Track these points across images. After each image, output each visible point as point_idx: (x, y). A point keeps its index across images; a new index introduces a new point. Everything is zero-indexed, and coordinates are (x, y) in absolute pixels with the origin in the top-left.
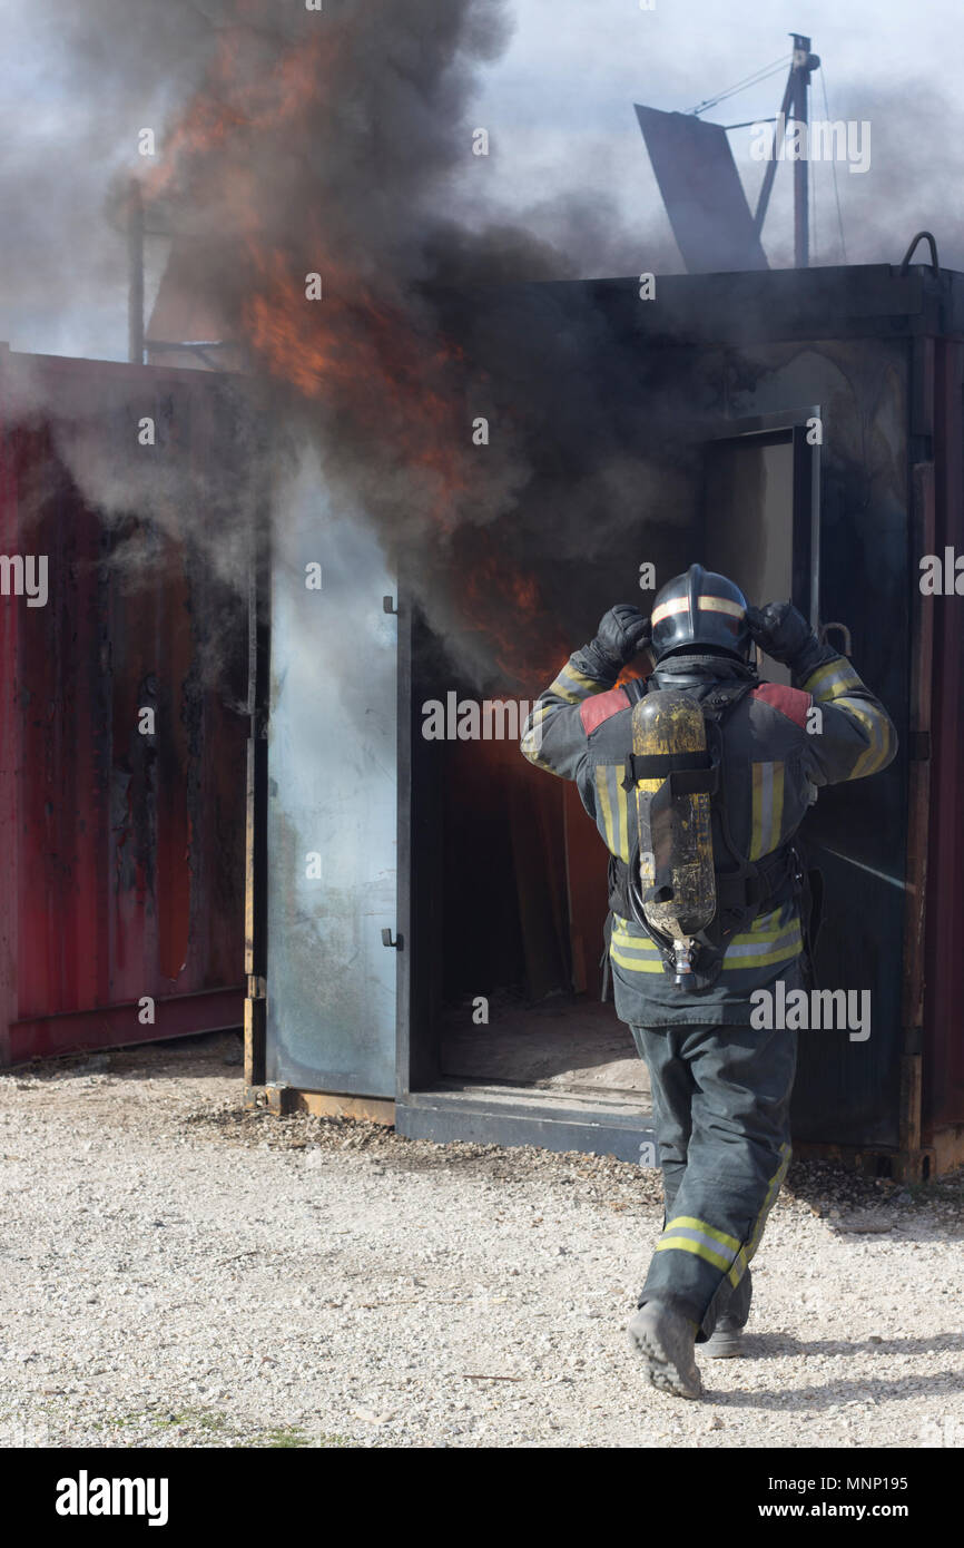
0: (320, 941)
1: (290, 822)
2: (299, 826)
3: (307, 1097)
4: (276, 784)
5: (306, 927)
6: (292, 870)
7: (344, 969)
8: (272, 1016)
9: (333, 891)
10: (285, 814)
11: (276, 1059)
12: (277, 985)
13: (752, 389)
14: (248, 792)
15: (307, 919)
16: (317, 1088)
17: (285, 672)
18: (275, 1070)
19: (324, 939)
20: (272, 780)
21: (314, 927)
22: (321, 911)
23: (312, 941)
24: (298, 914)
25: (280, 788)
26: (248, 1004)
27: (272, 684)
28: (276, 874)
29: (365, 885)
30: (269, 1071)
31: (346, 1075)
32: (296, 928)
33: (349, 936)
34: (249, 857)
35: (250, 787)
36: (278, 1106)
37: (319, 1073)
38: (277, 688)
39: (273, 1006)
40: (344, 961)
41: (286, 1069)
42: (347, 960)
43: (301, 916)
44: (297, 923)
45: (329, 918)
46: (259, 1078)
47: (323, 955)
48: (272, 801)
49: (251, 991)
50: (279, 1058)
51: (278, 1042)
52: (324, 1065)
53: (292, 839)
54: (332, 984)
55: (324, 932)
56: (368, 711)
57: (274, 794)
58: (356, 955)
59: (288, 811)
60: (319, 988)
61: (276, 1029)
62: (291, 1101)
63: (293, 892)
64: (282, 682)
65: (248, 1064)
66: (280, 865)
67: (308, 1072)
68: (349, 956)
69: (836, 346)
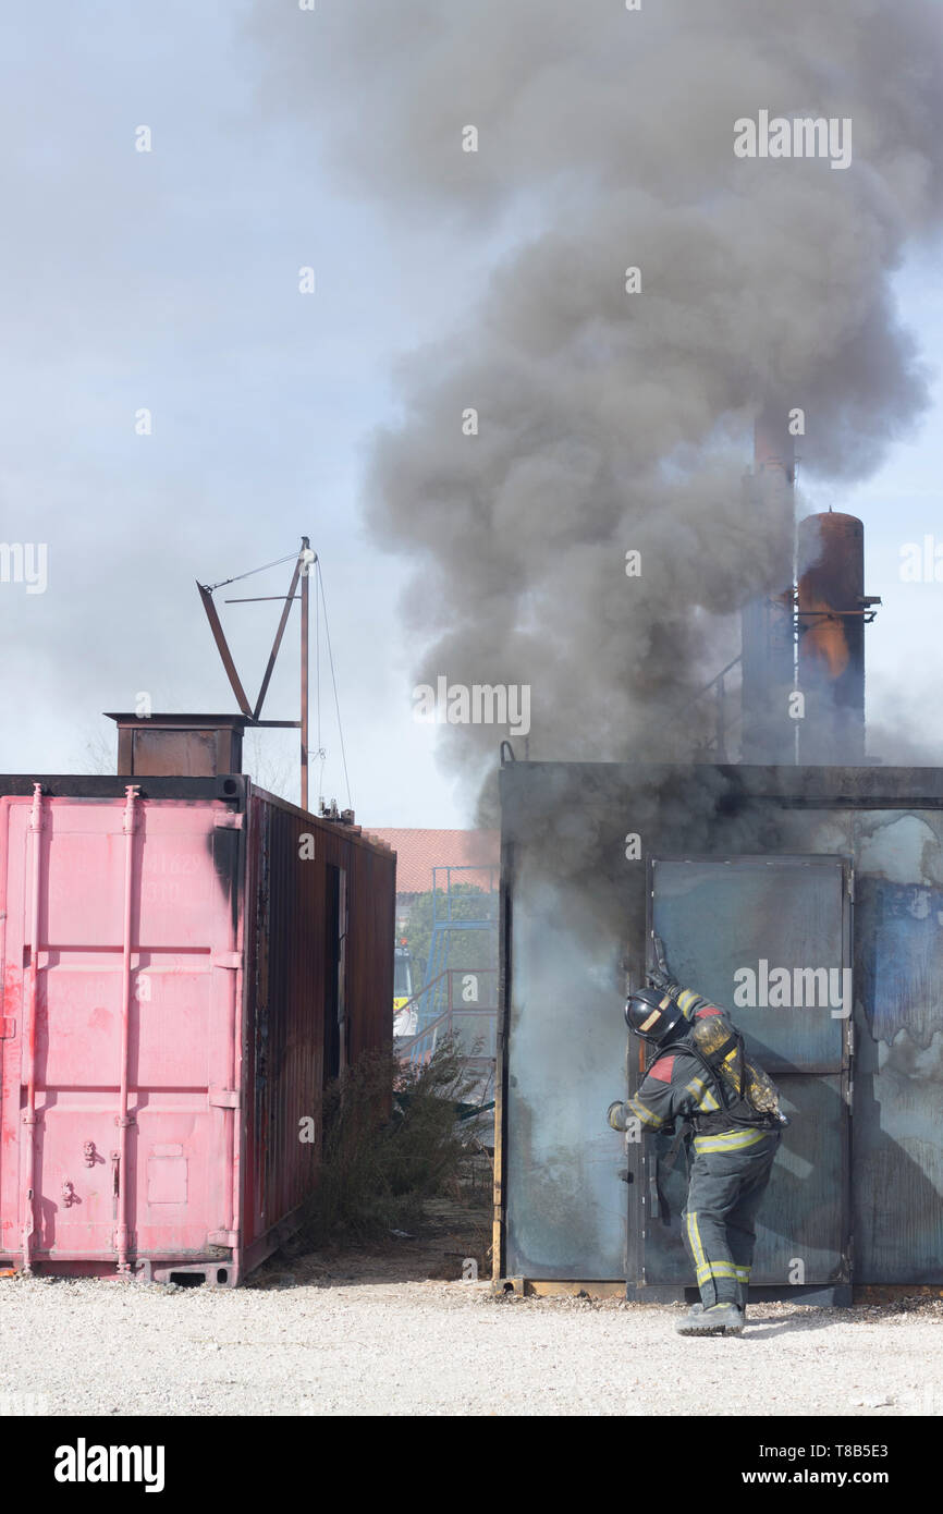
0: (552, 1181)
1: (526, 1104)
2: (533, 1105)
3: (538, 1285)
4: (515, 1079)
5: (541, 1172)
7: (572, 1198)
8: (513, 1232)
10: (522, 1099)
11: (515, 1262)
12: (518, 1211)
16: (548, 1278)
17: (523, 1005)
18: (513, 1269)
19: (555, 1178)
20: (512, 1077)
21: (547, 1171)
22: (552, 1161)
23: (545, 1181)
24: (533, 1164)
25: (519, 1082)
26: (496, 1225)
27: (513, 1013)
28: (516, 1137)
30: (509, 1269)
31: (570, 1268)
32: (533, 1173)
33: (575, 1176)
36: (521, 1291)
37: (549, 1268)
38: (517, 1016)
39: (514, 1226)
40: (571, 1193)
41: (522, 1267)
42: (574, 1192)
43: (535, 1165)
44: (532, 1170)
46: (503, 1273)
48: (513, 1089)
49: (498, 1216)
50: (517, 1260)
51: (517, 1249)
52: (555, 1262)
53: (529, 1116)
54: (561, 1209)
55: (555, 1175)
57: (514, 1085)
59: (525, 1096)
61: (515, 1241)
62: (528, 1290)
64: (521, 1012)
67: (540, 1267)
68: (575, 1189)
69: (928, 813)
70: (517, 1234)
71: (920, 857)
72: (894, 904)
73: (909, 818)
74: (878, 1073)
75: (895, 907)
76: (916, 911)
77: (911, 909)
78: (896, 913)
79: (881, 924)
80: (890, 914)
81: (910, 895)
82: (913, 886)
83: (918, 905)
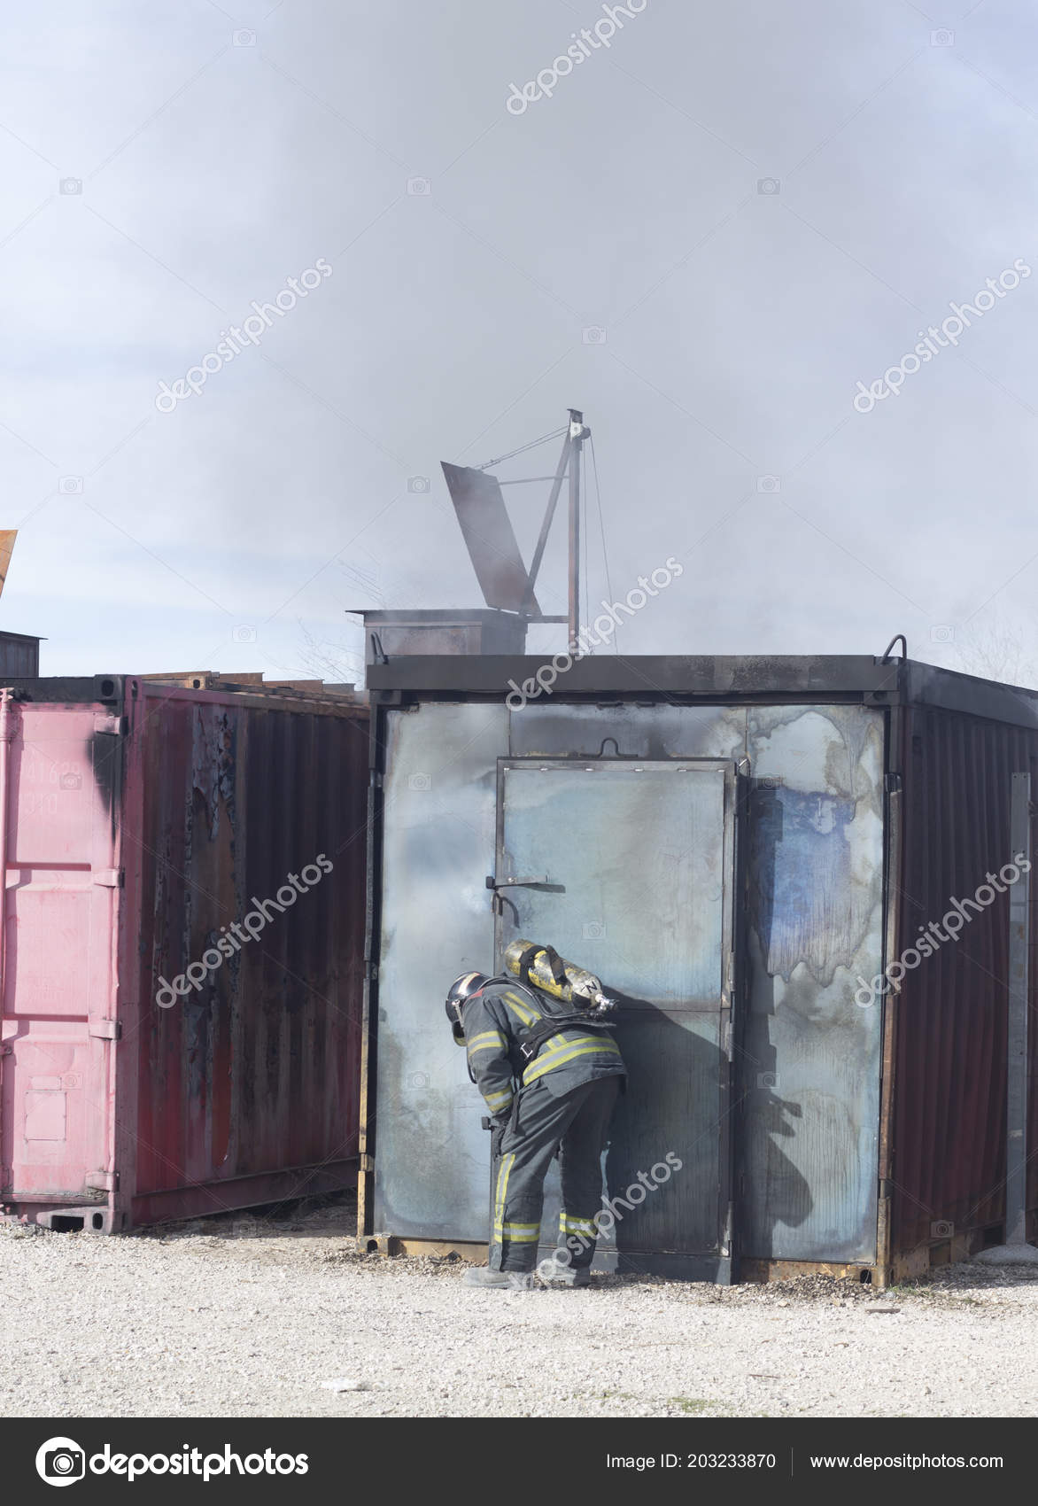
0: (422, 1128)
1: (397, 1041)
2: (403, 1042)
3: (406, 1244)
4: (385, 1012)
5: (410, 1117)
6: (398, 1076)
7: (441, 1147)
8: (379, 1184)
9: (432, 1092)
10: (393, 1035)
11: (382, 1215)
12: (385, 1160)
13: (768, 737)
14: (364, 1018)
15: (410, 1112)
16: (417, 1236)
17: (394, 930)
18: (381, 1225)
19: (424, 1125)
20: (382, 1010)
21: (416, 1117)
22: (423, 1105)
23: (414, 1127)
24: (403, 1108)
25: (389, 1015)
26: (361, 1176)
27: (383, 939)
28: (385, 1077)
29: (458, 1086)
30: (376, 1225)
31: (441, 1226)
32: (400, 1118)
33: (446, 1123)
34: (364, 1066)
35: (365, 1014)
36: (387, 1251)
37: (419, 1225)
38: (388, 943)
39: (380, 1177)
40: (441, 1142)
41: (390, 1223)
42: (444, 1141)
43: (404, 1109)
44: (401, 1115)
45: (428, 1111)
46: (369, 1229)
47: (424, 1138)
48: (381, 1025)
49: (363, 1165)
50: (385, 1215)
51: (385, 1203)
52: (424, 1219)
53: (398, 1053)
54: (430, 1159)
55: (424, 1121)
56: (463, 959)
57: (384, 1020)
58: (451, 1137)
59: (395, 1031)
60: (420, 1162)
61: (382, 1194)
62: (395, 1247)
63: (399, 1091)
64: (392, 937)
65: (361, 1220)
66: (388, 1072)
67: (409, 1224)
68: (446, 1137)
69: (832, 709)
70: (384, 1186)
71: (823, 761)
72: (797, 816)
73: (813, 715)
74: (773, 1014)
75: (798, 820)
76: (819, 824)
77: (813, 821)
78: (797, 827)
79: (780, 839)
80: (791, 828)
81: (812, 805)
82: (816, 794)
83: (822, 817)
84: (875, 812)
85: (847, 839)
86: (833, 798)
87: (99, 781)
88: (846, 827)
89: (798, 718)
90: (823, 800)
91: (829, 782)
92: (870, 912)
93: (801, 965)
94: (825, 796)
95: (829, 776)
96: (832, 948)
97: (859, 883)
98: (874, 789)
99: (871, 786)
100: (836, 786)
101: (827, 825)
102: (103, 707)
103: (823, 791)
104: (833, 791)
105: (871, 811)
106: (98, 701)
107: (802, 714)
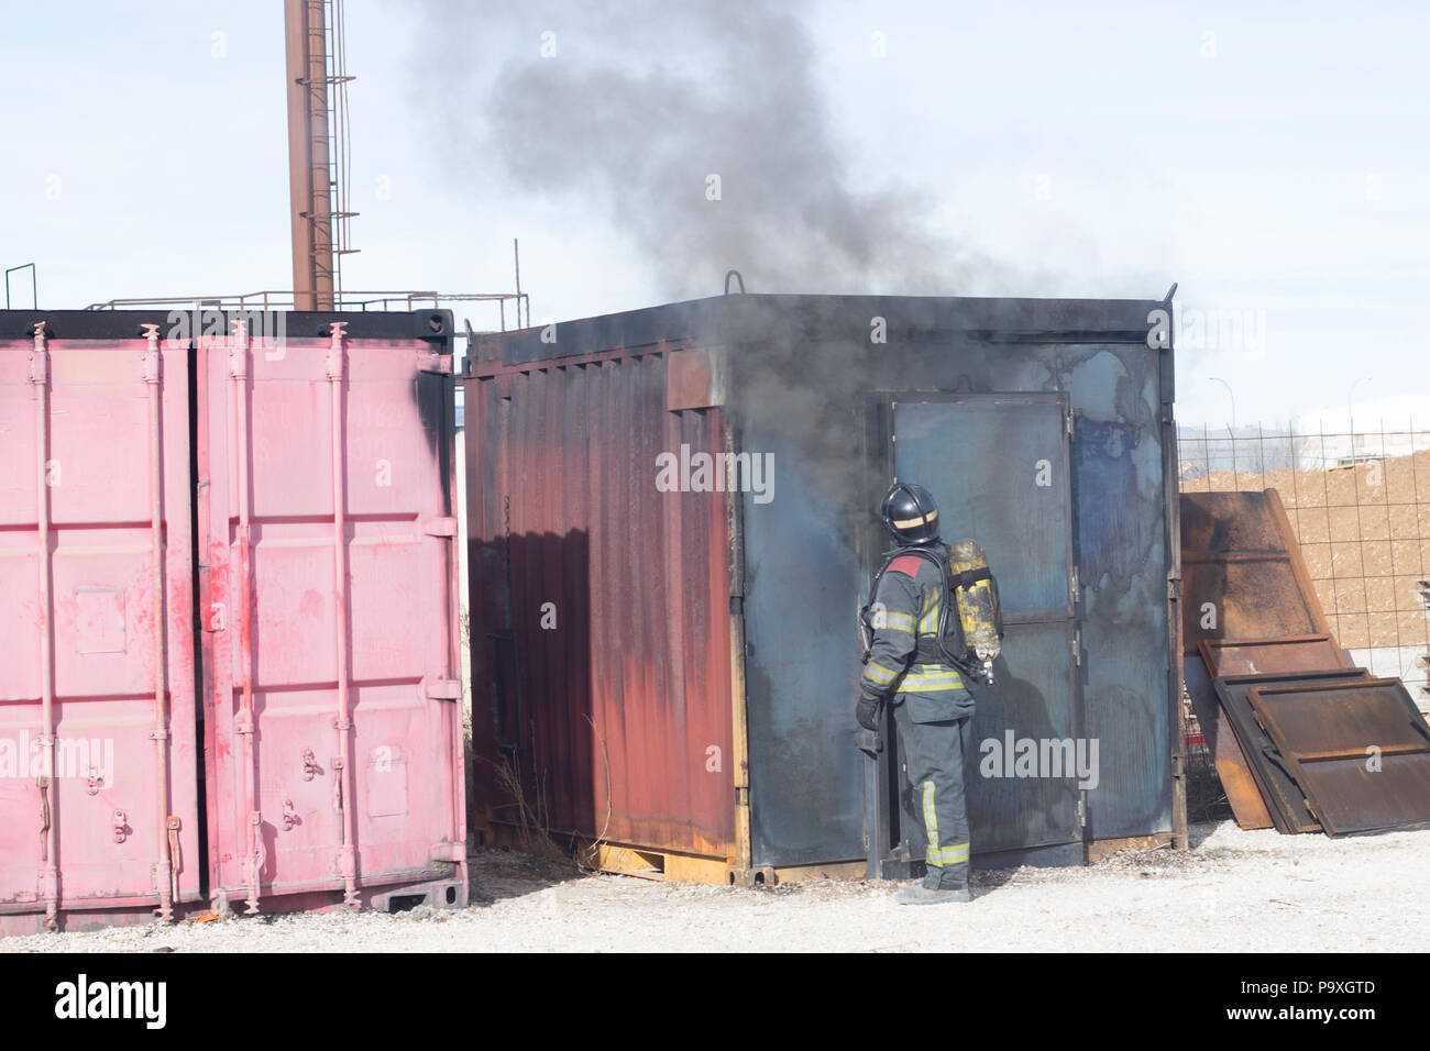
0: (794, 757)
1: (765, 673)
2: (771, 675)
4: (753, 647)
5: (781, 748)
6: (768, 708)
7: (813, 774)
8: (756, 816)
9: (801, 720)
10: (761, 668)
11: (761, 850)
12: (759, 793)
13: (1071, 372)
14: (738, 654)
15: (782, 741)
16: (792, 863)
17: (758, 565)
18: (760, 856)
19: (796, 754)
20: (749, 645)
22: (793, 734)
23: (786, 757)
26: (744, 811)
27: (747, 574)
28: (756, 711)
30: (755, 857)
31: (815, 850)
33: (815, 749)
34: (742, 702)
35: (741, 650)
36: (772, 880)
37: (794, 853)
38: (752, 576)
39: (756, 809)
40: (812, 768)
42: (815, 767)
44: (773, 746)
45: (799, 739)
47: (796, 766)
48: (749, 659)
49: (744, 799)
51: (762, 835)
52: (800, 846)
53: (768, 686)
54: (803, 786)
55: (796, 750)
57: (752, 655)
58: (820, 764)
59: (763, 665)
60: (793, 790)
61: (760, 825)
63: (769, 723)
65: (746, 854)
66: (759, 705)
67: (786, 852)
68: (816, 764)
69: (1120, 348)
70: (761, 818)
71: (1114, 394)
72: (1092, 443)
73: (1105, 353)
74: (1086, 620)
75: (1094, 446)
76: (1111, 450)
77: (1106, 447)
78: (1094, 452)
79: (1081, 464)
80: (1089, 454)
81: (1105, 433)
82: (1107, 423)
83: (1113, 443)
84: (1155, 436)
85: (1134, 462)
86: (1120, 426)
87: (425, 424)
88: (1133, 452)
89: (1093, 355)
90: (1113, 428)
91: (1118, 412)
92: (1154, 525)
93: (1106, 575)
94: (1116, 425)
95: (1118, 407)
96: (1128, 558)
97: (1144, 500)
98: (1154, 419)
99: (1150, 414)
100: (1123, 416)
101: (1117, 450)
102: (425, 345)
103: (1112, 420)
104: (1121, 420)
105: (1151, 438)
106: (419, 338)
107: (1096, 352)
